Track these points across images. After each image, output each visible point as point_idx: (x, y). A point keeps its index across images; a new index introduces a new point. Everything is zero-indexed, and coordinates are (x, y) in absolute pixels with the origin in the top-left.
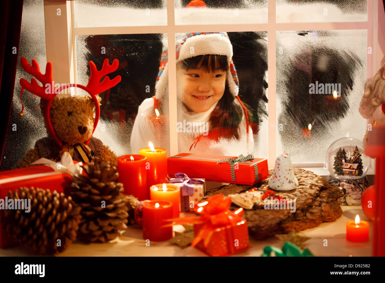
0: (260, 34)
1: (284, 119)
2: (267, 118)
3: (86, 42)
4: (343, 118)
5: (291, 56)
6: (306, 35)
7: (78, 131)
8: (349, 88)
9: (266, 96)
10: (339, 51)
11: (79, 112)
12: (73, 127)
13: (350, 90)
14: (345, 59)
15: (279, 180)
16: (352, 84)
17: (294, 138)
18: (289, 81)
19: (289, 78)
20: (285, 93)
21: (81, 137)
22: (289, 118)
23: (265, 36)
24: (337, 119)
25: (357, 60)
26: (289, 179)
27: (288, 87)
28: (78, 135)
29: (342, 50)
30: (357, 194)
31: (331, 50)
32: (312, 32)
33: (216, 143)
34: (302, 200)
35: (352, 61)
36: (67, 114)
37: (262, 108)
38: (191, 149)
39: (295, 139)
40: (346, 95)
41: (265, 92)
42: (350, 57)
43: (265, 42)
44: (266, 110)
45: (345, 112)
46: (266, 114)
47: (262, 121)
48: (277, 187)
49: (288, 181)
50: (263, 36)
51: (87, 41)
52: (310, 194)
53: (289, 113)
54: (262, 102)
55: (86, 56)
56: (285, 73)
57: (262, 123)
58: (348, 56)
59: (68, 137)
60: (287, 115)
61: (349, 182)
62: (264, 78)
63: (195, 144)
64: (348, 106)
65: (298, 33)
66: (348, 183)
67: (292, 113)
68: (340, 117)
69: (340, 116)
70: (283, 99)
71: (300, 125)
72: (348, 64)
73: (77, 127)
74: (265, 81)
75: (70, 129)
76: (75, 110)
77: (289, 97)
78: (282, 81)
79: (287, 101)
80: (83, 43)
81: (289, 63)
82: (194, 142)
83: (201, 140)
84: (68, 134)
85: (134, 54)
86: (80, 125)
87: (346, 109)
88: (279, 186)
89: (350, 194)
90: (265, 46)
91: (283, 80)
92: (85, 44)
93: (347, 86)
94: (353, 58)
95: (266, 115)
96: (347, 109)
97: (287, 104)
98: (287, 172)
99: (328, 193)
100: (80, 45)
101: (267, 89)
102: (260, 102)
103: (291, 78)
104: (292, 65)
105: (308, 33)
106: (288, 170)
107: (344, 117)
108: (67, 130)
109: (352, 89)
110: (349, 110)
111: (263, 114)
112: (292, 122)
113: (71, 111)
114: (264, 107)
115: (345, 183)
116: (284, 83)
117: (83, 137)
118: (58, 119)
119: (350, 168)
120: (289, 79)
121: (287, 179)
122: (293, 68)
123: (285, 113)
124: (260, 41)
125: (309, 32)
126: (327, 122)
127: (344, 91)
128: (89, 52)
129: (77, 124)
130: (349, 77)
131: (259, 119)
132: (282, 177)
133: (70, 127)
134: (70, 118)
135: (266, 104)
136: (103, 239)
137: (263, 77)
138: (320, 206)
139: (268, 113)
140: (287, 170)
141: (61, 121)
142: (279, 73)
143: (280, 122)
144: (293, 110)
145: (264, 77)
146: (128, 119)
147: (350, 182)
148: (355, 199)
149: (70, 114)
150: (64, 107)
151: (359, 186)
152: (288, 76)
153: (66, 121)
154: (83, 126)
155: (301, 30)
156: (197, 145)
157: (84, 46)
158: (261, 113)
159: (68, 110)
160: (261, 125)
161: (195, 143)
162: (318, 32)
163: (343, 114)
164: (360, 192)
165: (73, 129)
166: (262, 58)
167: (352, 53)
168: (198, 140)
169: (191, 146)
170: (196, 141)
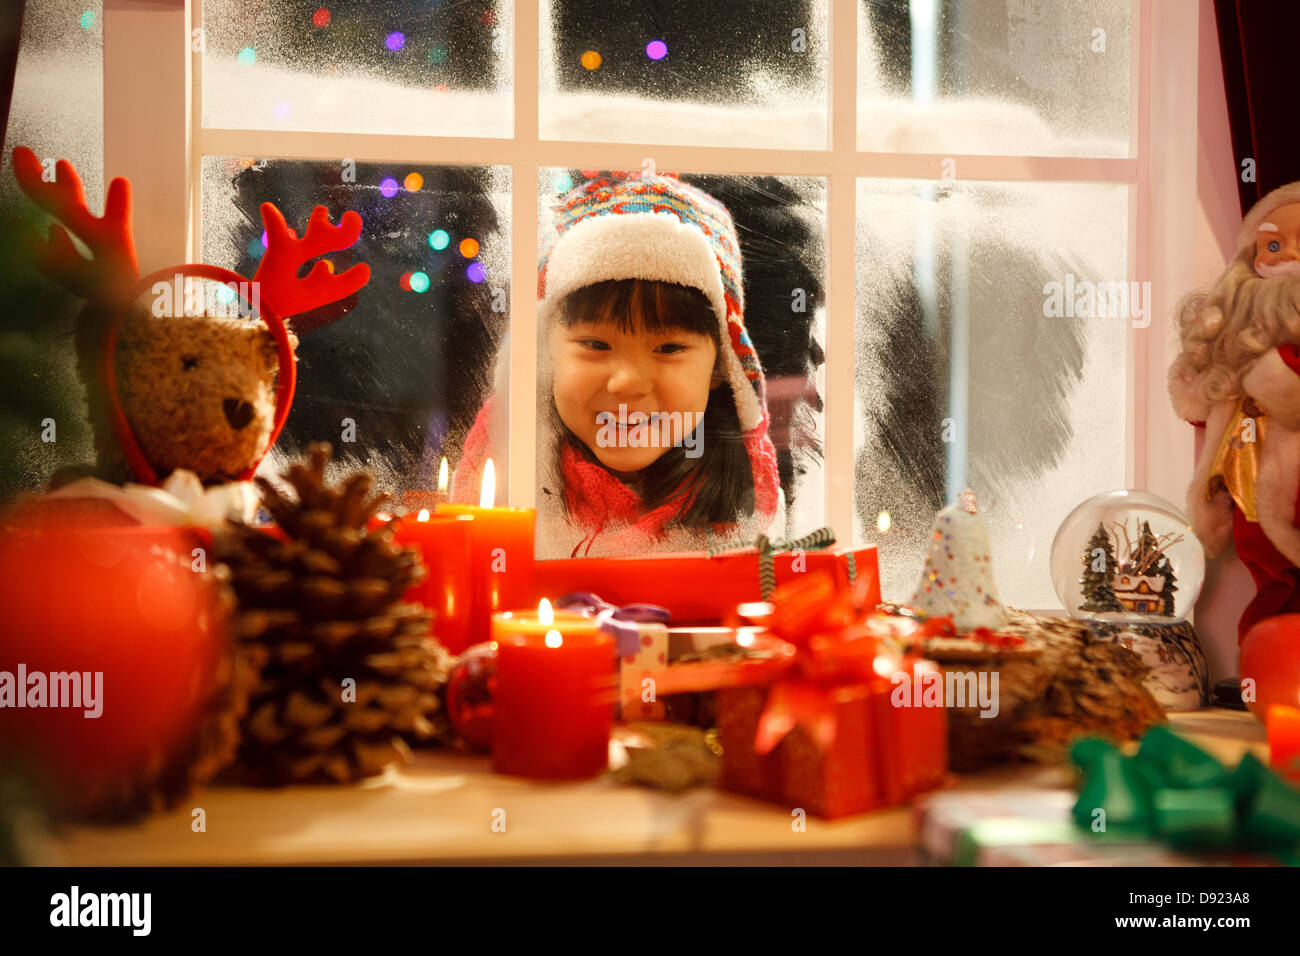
0: (801, 189)
1: (871, 467)
2: (821, 461)
3: (235, 188)
4: (1054, 468)
5: (895, 265)
6: (944, 198)
7: (220, 413)
8: (1071, 372)
9: (818, 390)
11: (224, 358)
12: (206, 400)
13: (1076, 379)
15: (950, 594)
16: (1081, 360)
17: (902, 529)
18: (889, 343)
19: (890, 335)
20: (877, 381)
21: (231, 439)
22: (888, 462)
23: (817, 197)
24: (1036, 470)
26: (985, 590)
27: (886, 364)
28: (221, 428)
29: (1052, 250)
30: (1179, 671)
31: (1018, 250)
32: (961, 191)
33: (655, 540)
36: (181, 364)
37: (804, 429)
39: (904, 534)
40: (1064, 396)
41: (814, 379)
43: (817, 214)
44: (815, 436)
45: (1059, 448)
46: (816, 448)
47: (802, 472)
49: (983, 597)
50: (811, 197)
51: (242, 185)
53: (887, 446)
54: (804, 410)
55: (234, 235)
56: (877, 317)
57: (802, 478)
59: (181, 438)
60: (880, 452)
61: (1146, 631)
62: (812, 333)
63: (587, 542)
64: (1069, 429)
66: (1146, 633)
67: (896, 448)
68: (1044, 465)
69: (1045, 463)
70: (869, 401)
71: (921, 488)
73: (219, 401)
74: (814, 340)
75: (194, 409)
76: (211, 351)
77: (889, 397)
78: (867, 345)
79: (882, 408)
80: (226, 189)
81: (890, 286)
82: (584, 535)
83: (606, 530)
84: (182, 429)
85: (398, 234)
86: (231, 393)
87: (1064, 441)
89: (1153, 673)
90: (814, 231)
91: (870, 342)
92: (234, 193)
93: (1066, 365)
95: (816, 453)
96: (1065, 439)
97: (882, 418)
98: (980, 566)
100: (214, 195)
101: (822, 367)
102: (798, 410)
103: (894, 333)
104: (899, 291)
105: (949, 192)
106: (982, 558)
107: (1055, 465)
108: (181, 413)
109: (1079, 376)
110: (1073, 442)
111: (807, 449)
112: (897, 476)
113: (195, 352)
114: (811, 426)
115: (1135, 636)
116: (874, 350)
117: (239, 441)
118: (144, 378)
119: (1137, 590)
120: (887, 338)
121: (979, 590)
122: (902, 301)
123: (876, 448)
124: (799, 211)
125: (950, 189)
126: (1004, 479)
127: (1056, 379)
128: (247, 222)
129: (218, 391)
130: (1072, 338)
131: (795, 463)
132: (963, 582)
133: (193, 401)
134: (194, 374)
135: (816, 415)
136: (339, 768)
137: (808, 330)
139: (822, 446)
140: (978, 559)
141: (157, 386)
142: (859, 318)
143: (861, 475)
144: (901, 437)
145: (812, 328)
146: (367, 453)
147: (1151, 631)
148: (1173, 690)
149: (189, 363)
150: (168, 340)
151: (1179, 646)
152: (886, 329)
153: (175, 382)
154: (241, 398)
156: (594, 545)
157: (227, 201)
158: (800, 445)
159: (185, 350)
160: (800, 485)
161: (587, 538)
162: (980, 191)
163: (1052, 457)
164: (1187, 668)
165: (201, 408)
166: (806, 268)
167: (1081, 262)
168: (599, 530)
169: (576, 549)
170: (591, 532)
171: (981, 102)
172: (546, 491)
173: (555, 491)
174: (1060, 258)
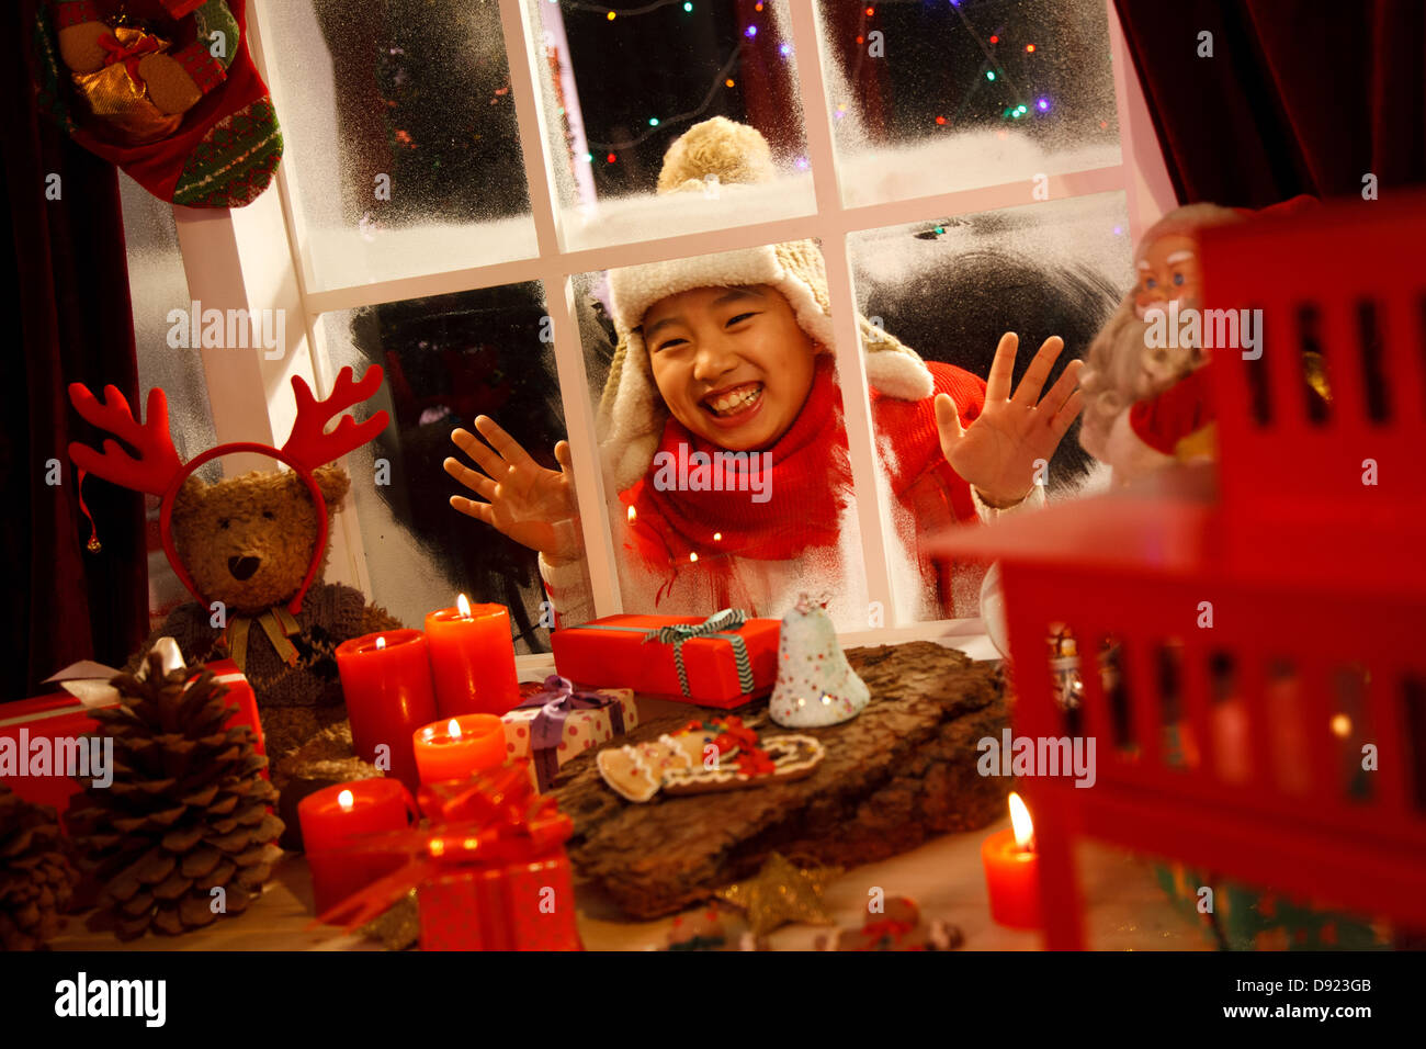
3: (352, 333)
4: (1086, 476)
7: (227, 571)
10: (1049, 272)
12: (216, 561)
14: (1071, 294)
15: (790, 691)
25: (1108, 291)
26: (820, 688)
29: (1057, 266)
31: (1021, 271)
32: (958, 225)
34: (851, 758)
35: (1091, 298)
36: (217, 526)
38: (660, 602)
41: (842, 421)
42: (1084, 286)
48: (784, 715)
49: (818, 693)
51: (356, 329)
52: (896, 735)
58: (1079, 286)
59: (210, 592)
63: (668, 586)
65: (917, 233)
72: (1080, 309)
73: (225, 561)
75: (210, 568)
76: (240, 511)
80: (346, 334)
82: (664, 579)
83: (681, 574)
84: (209, 584)
85: (476, 349)
86: (234, 553)
88: (788, 713)
92: (351, 337)
94: (1095, 289)
98: (812, 665)
99: (973, 725)
105: (946, 228)
106: (815, 656)
107: (1087, 473)
108: (205, 572)
111: (845, 486)
113: (228, 515)
121: (814, 688)
125: (947, 225)
128: (365, 358)
132: (799, 681)
133: (209, 562)
138: (923, 776)
140: (810, 659)
149: (223, 524)
150: (210, 506)
155: (921, 224)
156: (674, 588)
157: (348, 344)
159: (222, 513)
161: (666, 583)
162: (977, 220)
165: (216, 567)
167: (1089, 273)
168: (676, 574)
169: (660, 593)
170: (670, 577)
171: (967, 134)
172: (627, 546)
173: (634, 545)
174: (1067, 273)
